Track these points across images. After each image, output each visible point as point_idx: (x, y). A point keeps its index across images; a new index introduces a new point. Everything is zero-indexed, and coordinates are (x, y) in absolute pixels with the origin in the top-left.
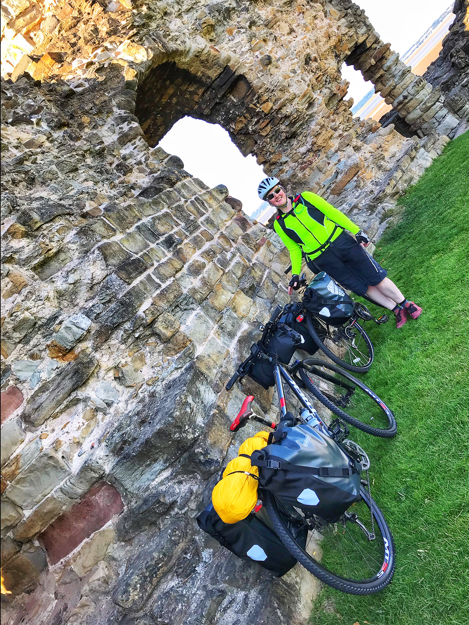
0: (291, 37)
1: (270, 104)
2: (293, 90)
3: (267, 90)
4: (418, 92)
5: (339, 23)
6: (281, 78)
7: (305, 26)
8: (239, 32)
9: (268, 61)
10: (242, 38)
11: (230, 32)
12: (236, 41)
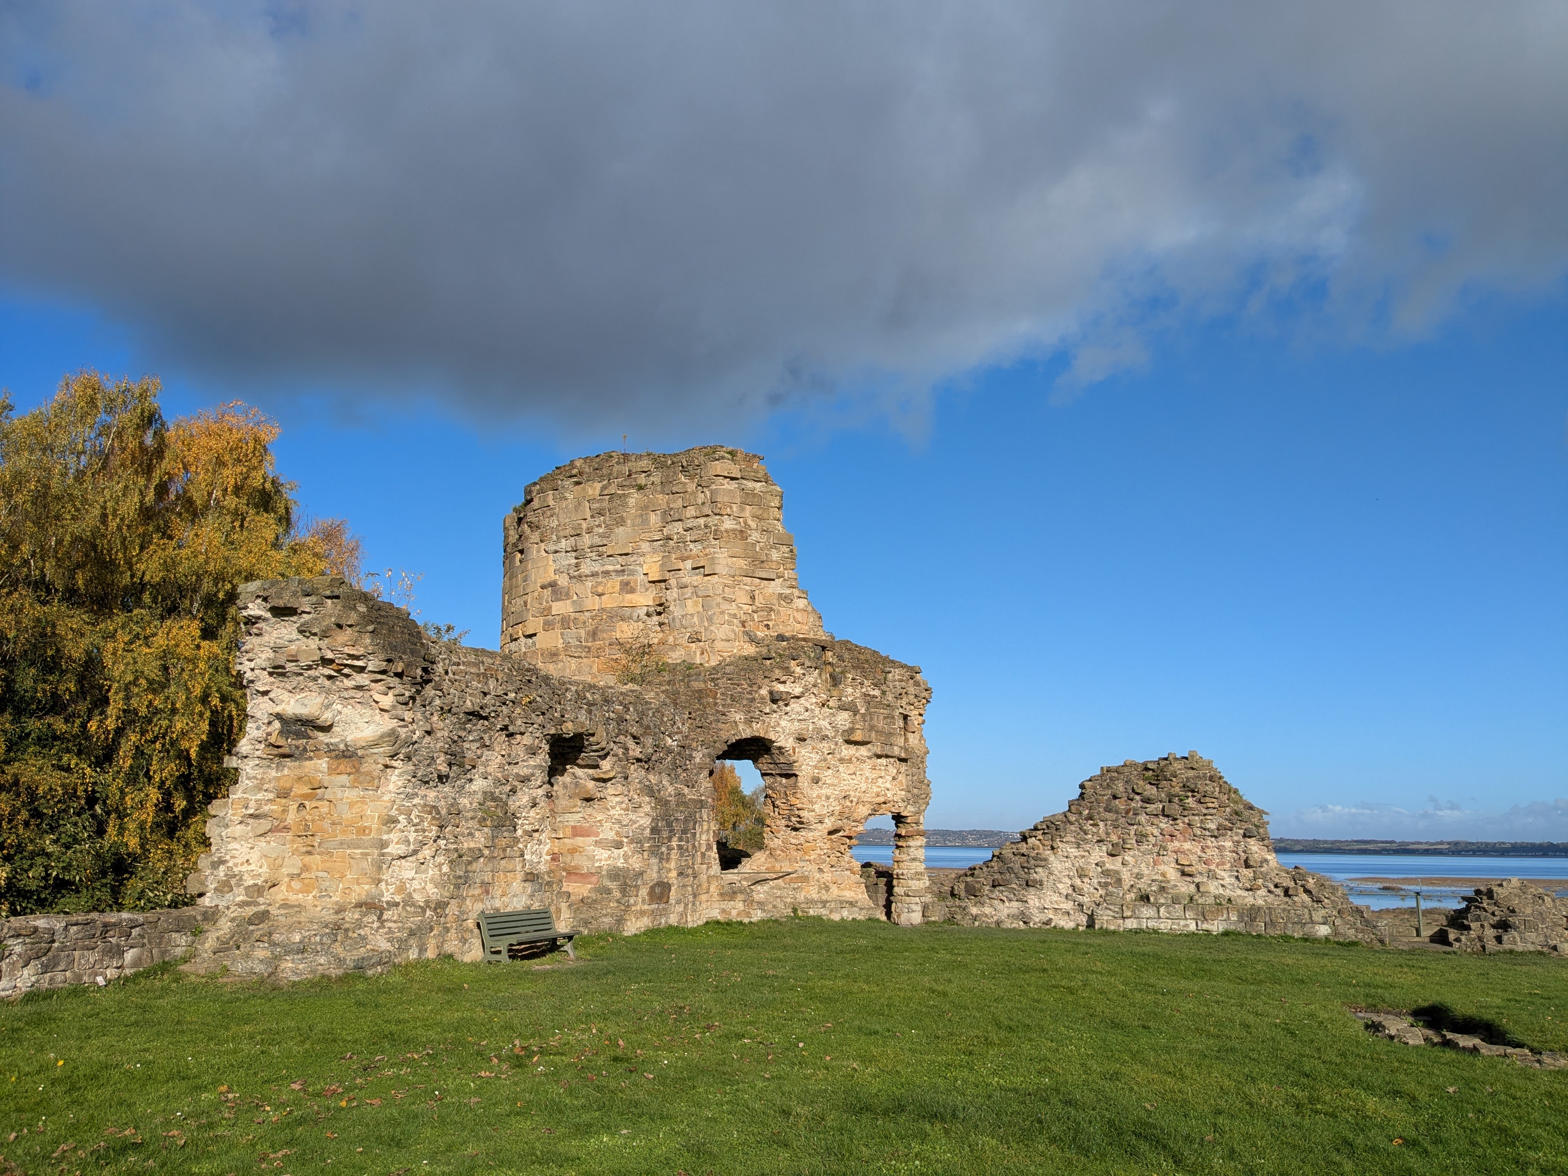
0: (849, 777)
1: (798, 802)
2: (816, 807)
3: (802, 793)
4: (912, 879)
5: (899, 792)
6: (815, 795)
7: (867, 778)
8: (817, 753)
9: (816, 781)
10: (816, 757)
11: (813, 748)
12: (811, 755)
